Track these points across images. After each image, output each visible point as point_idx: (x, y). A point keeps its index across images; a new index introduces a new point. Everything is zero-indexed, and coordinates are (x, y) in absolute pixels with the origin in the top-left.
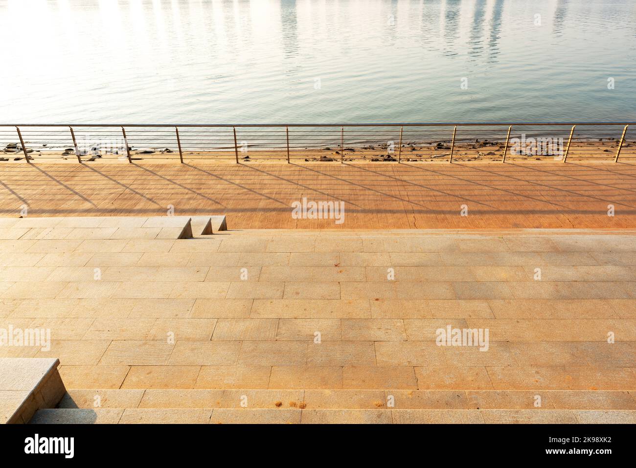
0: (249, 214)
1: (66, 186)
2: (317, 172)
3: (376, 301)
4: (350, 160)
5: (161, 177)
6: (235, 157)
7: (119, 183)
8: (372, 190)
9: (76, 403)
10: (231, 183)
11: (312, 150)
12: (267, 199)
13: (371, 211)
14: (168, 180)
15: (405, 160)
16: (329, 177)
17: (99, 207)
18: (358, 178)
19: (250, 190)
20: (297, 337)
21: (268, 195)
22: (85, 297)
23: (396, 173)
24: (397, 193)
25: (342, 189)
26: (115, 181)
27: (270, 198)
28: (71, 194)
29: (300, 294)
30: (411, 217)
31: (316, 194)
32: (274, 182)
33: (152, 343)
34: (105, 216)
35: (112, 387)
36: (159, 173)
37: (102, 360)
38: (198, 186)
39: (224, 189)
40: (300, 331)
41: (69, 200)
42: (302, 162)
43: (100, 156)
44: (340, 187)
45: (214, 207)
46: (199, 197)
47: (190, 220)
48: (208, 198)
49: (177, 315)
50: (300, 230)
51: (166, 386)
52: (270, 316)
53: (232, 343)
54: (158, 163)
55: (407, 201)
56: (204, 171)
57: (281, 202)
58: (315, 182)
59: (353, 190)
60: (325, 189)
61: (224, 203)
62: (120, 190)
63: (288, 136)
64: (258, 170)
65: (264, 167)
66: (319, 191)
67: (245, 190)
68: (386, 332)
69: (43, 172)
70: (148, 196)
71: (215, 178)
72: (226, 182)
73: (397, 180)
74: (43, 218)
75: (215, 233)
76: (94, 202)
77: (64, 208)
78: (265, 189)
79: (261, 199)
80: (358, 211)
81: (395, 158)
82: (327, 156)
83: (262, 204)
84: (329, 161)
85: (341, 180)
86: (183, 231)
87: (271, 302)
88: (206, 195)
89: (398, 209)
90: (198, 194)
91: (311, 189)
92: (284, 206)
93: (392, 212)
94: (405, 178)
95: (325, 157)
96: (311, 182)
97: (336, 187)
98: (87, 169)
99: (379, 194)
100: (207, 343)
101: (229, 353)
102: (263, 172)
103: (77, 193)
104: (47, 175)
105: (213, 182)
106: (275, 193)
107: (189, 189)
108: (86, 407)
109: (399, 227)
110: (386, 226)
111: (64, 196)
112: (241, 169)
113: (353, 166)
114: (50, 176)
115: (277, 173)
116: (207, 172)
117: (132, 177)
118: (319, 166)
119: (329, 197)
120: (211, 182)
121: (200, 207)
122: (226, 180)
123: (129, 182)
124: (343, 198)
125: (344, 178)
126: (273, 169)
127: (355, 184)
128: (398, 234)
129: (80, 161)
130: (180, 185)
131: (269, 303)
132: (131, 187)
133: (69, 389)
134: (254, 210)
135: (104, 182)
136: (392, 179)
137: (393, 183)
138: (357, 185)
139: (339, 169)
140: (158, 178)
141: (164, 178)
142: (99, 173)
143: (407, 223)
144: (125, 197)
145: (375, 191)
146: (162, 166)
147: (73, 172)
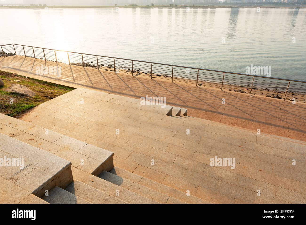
0: (198, 110)
1: (126, 84)
2: (236, 97)
3: (260, 171)
4: (254, 94)
5: (162, 86)
6: (196, 83)
7: (145, 86)
8: (265, 112)
9: (116, 173)
10: (192, 95)
11: (234, 86)
12: (207, 105)
13: (263, 123)
14: (165, 88)
15: (287, 100)
16: (242, 101)
17: (137, 95)
18: (258, 104)
19: (200, 100)
20: (213, 176)
21: (209, 104)
22: (126, 130)
23: (281, 106)
24: (280, 116)
25: (247, 108)
26: (144, 85)
27: (209, 105)
28: (127, 88)
29: (218, 155)
30: (287, 131)
31: (233, 108)
32: (213, 98)
33: (148, 157)
34: (138, 99)
35: (130, 171)
36: (162, 85)
37: (128, 158)
38: (177, 94)
39: (188, 97)
40: (215, 173)
41: (126, 90)
42: (228, 91)
43: (140, 74)
44: (247, 107)
45: (182, 104)
46: (177, 98)
47: (172, 108)
48: (181, 100)
49: (160, 148)
50: (222, 124)
51: (151, 178)
52: (202, 162)
53: (182, 168)
54: (162, 81)
55: (285, 122)
56: (181, 87)
57: (214, 108)
58: (234, 102)
59: (254, 109)
60: (238, 106)
61: (187, 103)
62: (146, 89)
63: (224, 77)
64: (206, 91)
65: (209, 90)
66: (235, 106)
67: (198, 99)
68: (264, 190)
69: (119, 77)
70: (156, 94)
71: (185, 91)
72: (190, 94)
73: (281, 109)
74: (116, 95)
75: (182, 116)
76: (135, 92)
77: (124, 93)
78: (208, 100)
79: (205, 105)
80: (255, 121)
81: (281, 97)
82: (242, 90)
83: (205, 107)
84: (242, 92)
85: (248, 103)
86: (168, 112)
87: (203, 155)
88: (180, 98)
89: (279, 125)
90: (177, 97)
91: (231, 105)
92: (216, 110)
93: (275, 126)
94: (286, 109)
95: (240, 90)
96: (231, 101)
97: (244, 106)
98: (135, 79)
99: (269, 114)
100: (171, 165)
101: (180, 172)
102: (208, 92)
103: (129, 88)
104: (120, 78)
105: (184, 93)
106: (212, 103)
107: (173, 94)
108: (119, 175)
109: (278, 135)
110: (271, 133)
111: (125, 88)
112: (198, 89)
113: (256, 97)
114: (121, 79)
115: (214, 94)
116: (182, 88)
117: (151, 85)
118: (237, 94)
119: (240, 111)
120: (183, 93)
121: (176, 103)
122: (190, 93)
123: (149, 87)
124: (247, 113)
125: (250, 102)
126: (213, 92)
127: (255, 107)
128: (278, 138)
129: (133, 75)
130: (169, 92)
131: (202, 155)
132: (150, 89)
133: (115, 166)
134: (200, 109)
135: (140, 85)
136: (278, 108)
137: (278, 111)
138: (256, 107)
139: (248, 98)
140: (161, 87)
141: (164, 87)
142: (139, 81)
143: (284, 134)
144: (147, 93)
145: (267, 112)
146: (164, 82)
147: (129, 79)
